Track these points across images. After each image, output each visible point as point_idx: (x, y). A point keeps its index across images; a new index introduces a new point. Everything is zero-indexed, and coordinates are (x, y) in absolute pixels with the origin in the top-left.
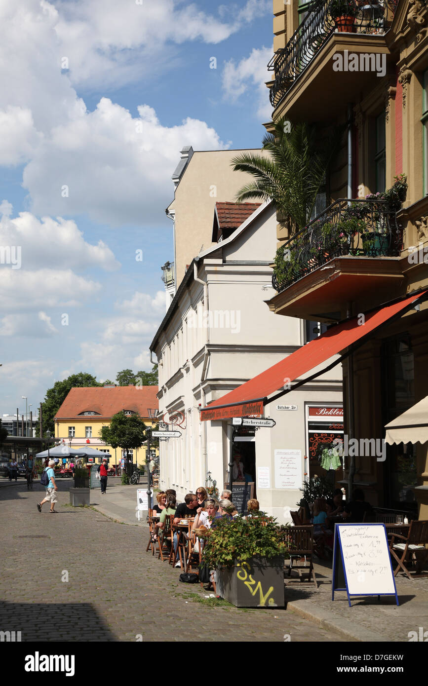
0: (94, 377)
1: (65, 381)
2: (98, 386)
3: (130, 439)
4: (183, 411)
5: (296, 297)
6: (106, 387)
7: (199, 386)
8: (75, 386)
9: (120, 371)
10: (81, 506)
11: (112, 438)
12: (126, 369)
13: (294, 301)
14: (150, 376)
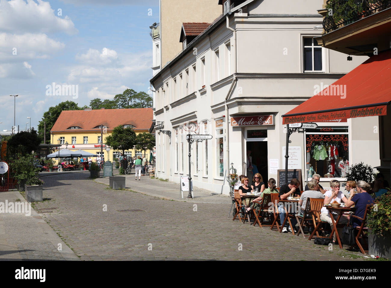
0: (76, 104)
1: (56, 106)
2: (79, 109)
3: (126, 143)
4: (196, 121)
5: (354, 32)
6: (86, 110)
7: (223, 103)
8: (63, 110)
9: (92, 100)
10: (120, 189)
11: (114, 143)
12: (96, 98)
13: (351, 35)
14: (112, 103)
